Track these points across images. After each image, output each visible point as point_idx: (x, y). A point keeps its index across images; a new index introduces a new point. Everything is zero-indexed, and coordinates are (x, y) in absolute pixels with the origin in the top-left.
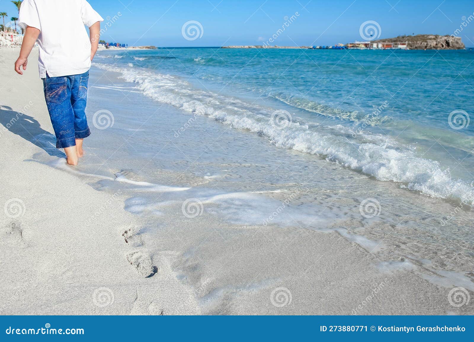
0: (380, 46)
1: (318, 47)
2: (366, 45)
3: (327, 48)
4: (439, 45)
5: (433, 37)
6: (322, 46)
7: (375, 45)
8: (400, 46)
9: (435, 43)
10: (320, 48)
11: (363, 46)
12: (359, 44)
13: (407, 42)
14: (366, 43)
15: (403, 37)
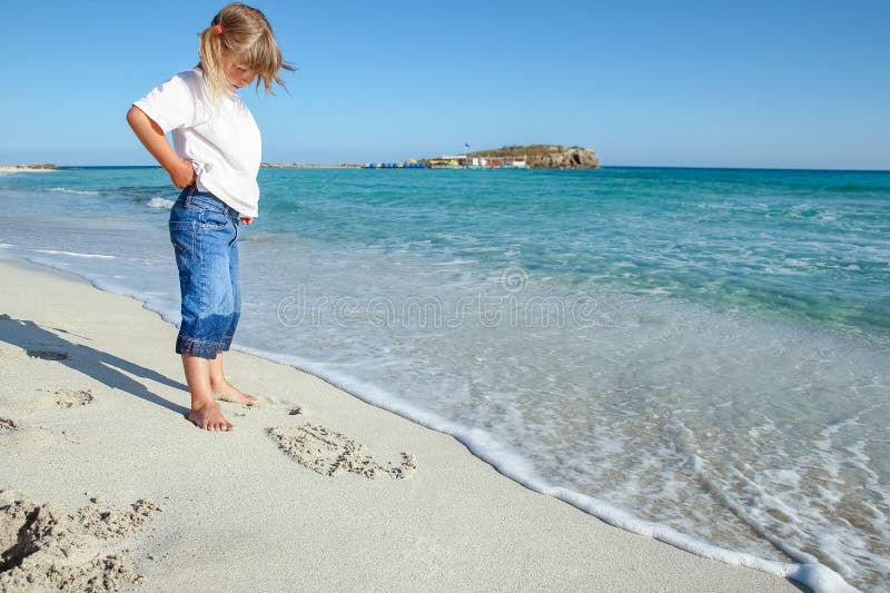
0: (484, 162)
1: (379, 165)
2: (461, 162)
3: (395, 167)
4: (568, 162)
5: (556, 149)
6: (386, 163)
7: (475, 161)
8: (516, 164)
9: (561, 158)
10: (383, 167)
11: (456, 163)
12: (449, 160)
13: (525, 157)
14: (462, 157)
15: (512, 148)
